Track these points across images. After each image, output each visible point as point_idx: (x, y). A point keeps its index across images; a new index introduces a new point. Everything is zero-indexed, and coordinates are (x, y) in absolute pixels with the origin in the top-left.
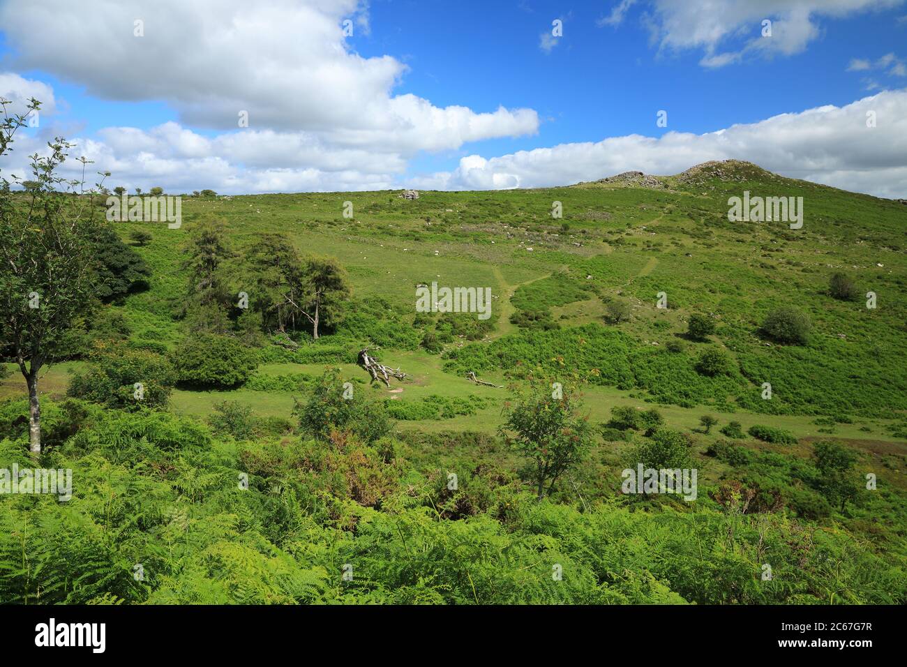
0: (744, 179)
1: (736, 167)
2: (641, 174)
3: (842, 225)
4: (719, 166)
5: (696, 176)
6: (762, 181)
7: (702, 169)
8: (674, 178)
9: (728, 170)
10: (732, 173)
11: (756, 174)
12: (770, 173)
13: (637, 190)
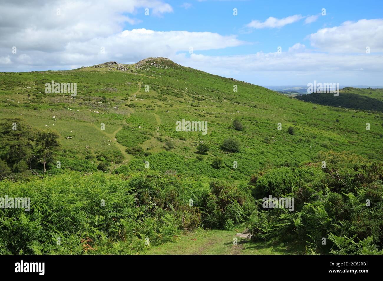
0: (166, 67)
1: (162, 61)
2: (116, 63)
3: (215, 91)
4: (154, 60)
5: (144, 65)
6: (175, 68)
7: (146, 61)
8: (133, 66)
9: (159, 63)
10: (161, 64)
11: (171, 64)
12: (177, 64)
13: (116, 72)
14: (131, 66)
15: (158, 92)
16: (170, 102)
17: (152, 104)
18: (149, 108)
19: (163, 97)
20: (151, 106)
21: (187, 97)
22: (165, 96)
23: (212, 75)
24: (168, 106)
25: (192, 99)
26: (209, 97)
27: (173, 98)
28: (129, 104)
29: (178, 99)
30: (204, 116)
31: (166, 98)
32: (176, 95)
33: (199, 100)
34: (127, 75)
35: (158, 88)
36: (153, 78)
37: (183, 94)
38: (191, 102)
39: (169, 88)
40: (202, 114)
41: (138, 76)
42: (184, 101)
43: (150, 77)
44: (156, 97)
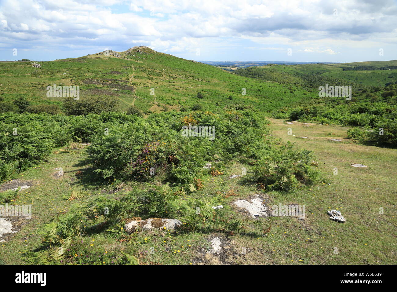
1: (144, 49)
2: (112, 51)
3: (182, 71)
4: (139, 48)
5: (132, 52)
6: (153, 54)
7: (133, 50)
9: (142, 50)
11: (151, 51)
12: (154, 51)
13: (113, 58)
14: (123, 53)
15: (146, 73)
16: (156, 81)
17: (146, 82)
18: (145, 85)
19: (150, 77)
20: (145, 84)
21: (165, 76)
22: (152, 76)
23: (179, 58)
24: (155, 83)
25: (169, 78)
26: (178, 76)
27: (157, 77)
28: (132, 83)
29: (160, 78)
30: (179, 90)
31: (152, 78)
32: (158, 75)
33: (173, 78)
34: (121, 60)
35: (145, 70)
36: (141, 62)
37: (162, 74)
38: (169, 80)
39: (153, 70)
40: (177, 88)
41: (130, 61)
42: (164, 79)
43: (138, 62)
44: (146, 77)
